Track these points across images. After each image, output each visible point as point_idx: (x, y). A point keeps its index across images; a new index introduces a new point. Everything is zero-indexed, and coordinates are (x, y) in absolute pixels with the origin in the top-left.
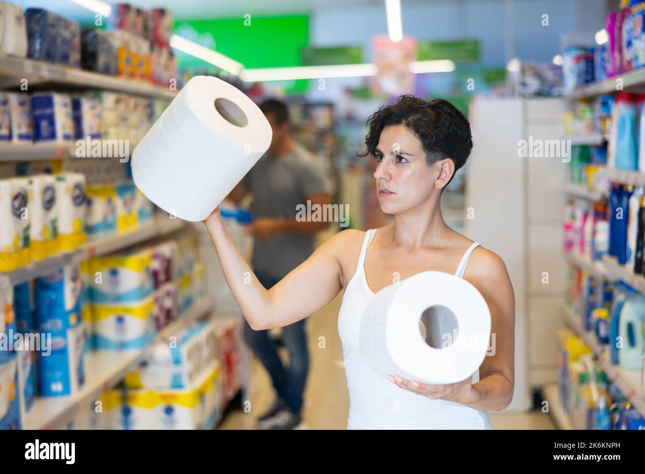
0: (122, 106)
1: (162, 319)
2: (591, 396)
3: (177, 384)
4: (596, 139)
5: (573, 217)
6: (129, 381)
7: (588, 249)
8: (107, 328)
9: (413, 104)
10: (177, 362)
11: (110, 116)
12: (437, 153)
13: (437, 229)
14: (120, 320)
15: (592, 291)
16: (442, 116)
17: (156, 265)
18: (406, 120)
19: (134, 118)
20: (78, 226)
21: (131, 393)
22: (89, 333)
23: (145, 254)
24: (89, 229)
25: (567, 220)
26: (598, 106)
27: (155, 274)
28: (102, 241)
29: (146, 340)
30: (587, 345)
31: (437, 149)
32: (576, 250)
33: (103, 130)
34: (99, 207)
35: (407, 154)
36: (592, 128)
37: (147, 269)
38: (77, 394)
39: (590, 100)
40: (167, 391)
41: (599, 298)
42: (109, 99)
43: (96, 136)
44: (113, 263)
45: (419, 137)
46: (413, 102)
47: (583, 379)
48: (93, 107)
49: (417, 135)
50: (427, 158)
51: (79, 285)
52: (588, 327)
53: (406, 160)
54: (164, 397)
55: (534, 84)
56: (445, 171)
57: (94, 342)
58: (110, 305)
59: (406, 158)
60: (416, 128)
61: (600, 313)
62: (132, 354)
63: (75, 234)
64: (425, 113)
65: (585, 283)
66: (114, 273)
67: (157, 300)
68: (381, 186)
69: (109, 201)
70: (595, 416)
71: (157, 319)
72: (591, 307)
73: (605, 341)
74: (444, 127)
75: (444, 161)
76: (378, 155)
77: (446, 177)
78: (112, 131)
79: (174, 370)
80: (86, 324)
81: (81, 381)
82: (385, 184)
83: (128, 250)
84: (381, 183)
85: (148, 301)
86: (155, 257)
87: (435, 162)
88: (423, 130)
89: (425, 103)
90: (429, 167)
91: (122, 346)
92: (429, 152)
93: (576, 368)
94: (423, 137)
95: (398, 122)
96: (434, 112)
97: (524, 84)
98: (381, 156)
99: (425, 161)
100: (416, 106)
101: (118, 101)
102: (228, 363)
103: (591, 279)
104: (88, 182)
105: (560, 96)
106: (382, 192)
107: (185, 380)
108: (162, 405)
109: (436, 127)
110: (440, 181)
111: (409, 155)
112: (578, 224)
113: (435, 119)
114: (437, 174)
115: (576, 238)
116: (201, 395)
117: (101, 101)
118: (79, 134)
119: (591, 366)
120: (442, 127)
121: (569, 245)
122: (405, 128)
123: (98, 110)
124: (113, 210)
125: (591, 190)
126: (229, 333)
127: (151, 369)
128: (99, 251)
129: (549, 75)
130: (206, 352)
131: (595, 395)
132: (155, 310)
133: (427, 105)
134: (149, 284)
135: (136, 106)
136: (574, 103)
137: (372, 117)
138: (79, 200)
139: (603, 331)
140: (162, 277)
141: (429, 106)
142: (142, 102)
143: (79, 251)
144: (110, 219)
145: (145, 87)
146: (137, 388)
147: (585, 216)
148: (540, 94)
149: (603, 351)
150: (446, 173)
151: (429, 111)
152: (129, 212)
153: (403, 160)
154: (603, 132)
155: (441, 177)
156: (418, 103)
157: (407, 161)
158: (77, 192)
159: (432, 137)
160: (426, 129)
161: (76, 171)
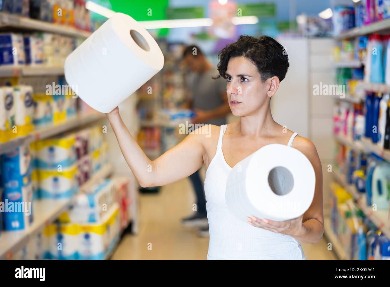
0: (56, 43)
1: (82, 178)
2: (353, 225)
3: (92, 220)
4: (357, 64)
5: (339, 113)
6: (62, 218)
7: (350, 133)
8: (48, 185)
9: (249, 41)
10: (92, 205)
11: (48, 49)
12: (268, 73)
13: (269, 124)
14: (56, 180)
15: (352, 159)
16: (270, 48)
17: (78, 144)
18: (245, 53)
19: (63, 50)
20: (28, 120)
21: (63, 226)
22: (36, 187)
23: (71, 138)
24: (35, 122)
25: (335, 114)
26: (357, 43)
27: (78, 150)
28: (44, 129)
29: (72, 193)
30: (349, 193)
31: (268, 71)
32: (341, 134)
33: (44, 58)
34: (42, 108)
35: (249, 76)
36: (354, 56)
37: (73, 147)
38: (28, 229)
39: (351, 39)
40: (86, 224)
41: (358, 163)
42: (48, 38)
43: (39, 62)
44: (51, 143)
45: (255, 64)
46: (249, 40)
47: (348, 215)
48: (38, 43)
49: (254, 62)
50: (261, 77)
51: (29, 158)
52: (350, 182)
53: (247, 79)
54: (84, 228)
55: (314, 30)
56: (273, 84)
57: (39, 194)
58: (49, 170)
59: (247, 78)
60: (253, 57)
61: (358, 174)
62: (63, 201)
63: (27, 125)
64: (257, 47)
65: (348, 154)
66: (51, 150)
67: (79, 167)
68: (232, 98)
69: (48, 104)
70: (357, 239)
71: (79, 179)
72: (352, 170)
73: (362, 191)
74: (271, 56)
75: (272, 78)
76: (227, 77)
77: (274, 89)
78: (50, 59)
79: (90, 211)
80: (34, 182)
81: (31, 219)
82: (234, 97)
83: (61, 135)
84: (232, 97)
85: (73, 167)
86: (78, 139)
87: (266, 79)
88: (258, 59)
89: (256, 40)
90: (263, 83)
91: (57, 196)
92: (263, 73)
93: (343, 208)
94: (258, 64)
95: (240, 54)
96: (264, 46)
97: (308, 30)
98: (230, 77)
99: (260, 79)
100: (251, 43)
101: (53, 39)
102: (124, 205)
103: (353, 152)
104: (35, 91)
105: (331, 37)
106: (232, 102)
107: (97, 217)
108: (82, 233)
109: (267, 56)
110: (270, 91)
111: (250, 76)
112: (343, 117)
113: (265, 51)
114: (268, 87)
115: (341, 126)
116: (107, 227)
117: (42, 39)
118: (28, 60)
119: (352, 206)
120: (270, 56)
121: (337, 130)
122: (246, 58)
123: (40, 45)
124: (50, 109)
125: (352, 95)
126: (125, 187)
127: (76, 210)
128: (42, 136)
129: (324, 24)
130: (110, 199)
131: (356, 225)
132: (78, 173)
133: (258, 41)
134: (74, 156)
135: (65, 43)
136: (339, 41)
137: (221, 52)
138: (29, 104)
139: (361, 185)
140: (82, 152)
141: (260, 42)
142: (69, 40)
143: (29, 137)
144: (49, 115)
145: (71, 30)
146: (66, 222)
147: (348, 113)
148: (318, 36)
149: (361, 198)
150: (274, 86)
151: (261, 45)
152: (61, 111)
153: (246, 80)
154: (361, 59)
155: (271, 89)
156: (252, 40)
157: (249, 81)
158: (27, 98)
159: (265, 63)
160: (260, 58)
161: (27, 84)
